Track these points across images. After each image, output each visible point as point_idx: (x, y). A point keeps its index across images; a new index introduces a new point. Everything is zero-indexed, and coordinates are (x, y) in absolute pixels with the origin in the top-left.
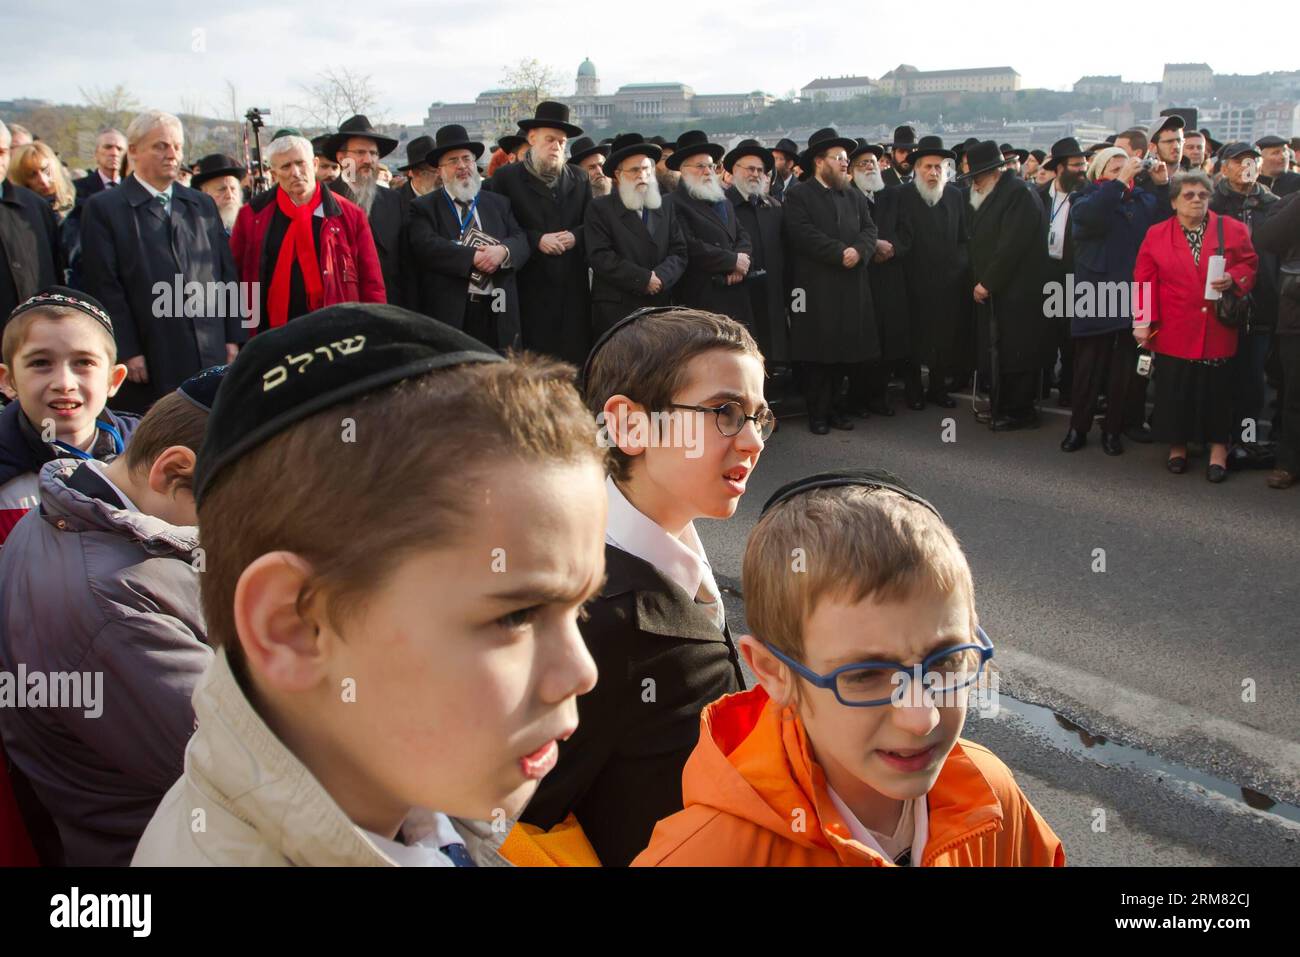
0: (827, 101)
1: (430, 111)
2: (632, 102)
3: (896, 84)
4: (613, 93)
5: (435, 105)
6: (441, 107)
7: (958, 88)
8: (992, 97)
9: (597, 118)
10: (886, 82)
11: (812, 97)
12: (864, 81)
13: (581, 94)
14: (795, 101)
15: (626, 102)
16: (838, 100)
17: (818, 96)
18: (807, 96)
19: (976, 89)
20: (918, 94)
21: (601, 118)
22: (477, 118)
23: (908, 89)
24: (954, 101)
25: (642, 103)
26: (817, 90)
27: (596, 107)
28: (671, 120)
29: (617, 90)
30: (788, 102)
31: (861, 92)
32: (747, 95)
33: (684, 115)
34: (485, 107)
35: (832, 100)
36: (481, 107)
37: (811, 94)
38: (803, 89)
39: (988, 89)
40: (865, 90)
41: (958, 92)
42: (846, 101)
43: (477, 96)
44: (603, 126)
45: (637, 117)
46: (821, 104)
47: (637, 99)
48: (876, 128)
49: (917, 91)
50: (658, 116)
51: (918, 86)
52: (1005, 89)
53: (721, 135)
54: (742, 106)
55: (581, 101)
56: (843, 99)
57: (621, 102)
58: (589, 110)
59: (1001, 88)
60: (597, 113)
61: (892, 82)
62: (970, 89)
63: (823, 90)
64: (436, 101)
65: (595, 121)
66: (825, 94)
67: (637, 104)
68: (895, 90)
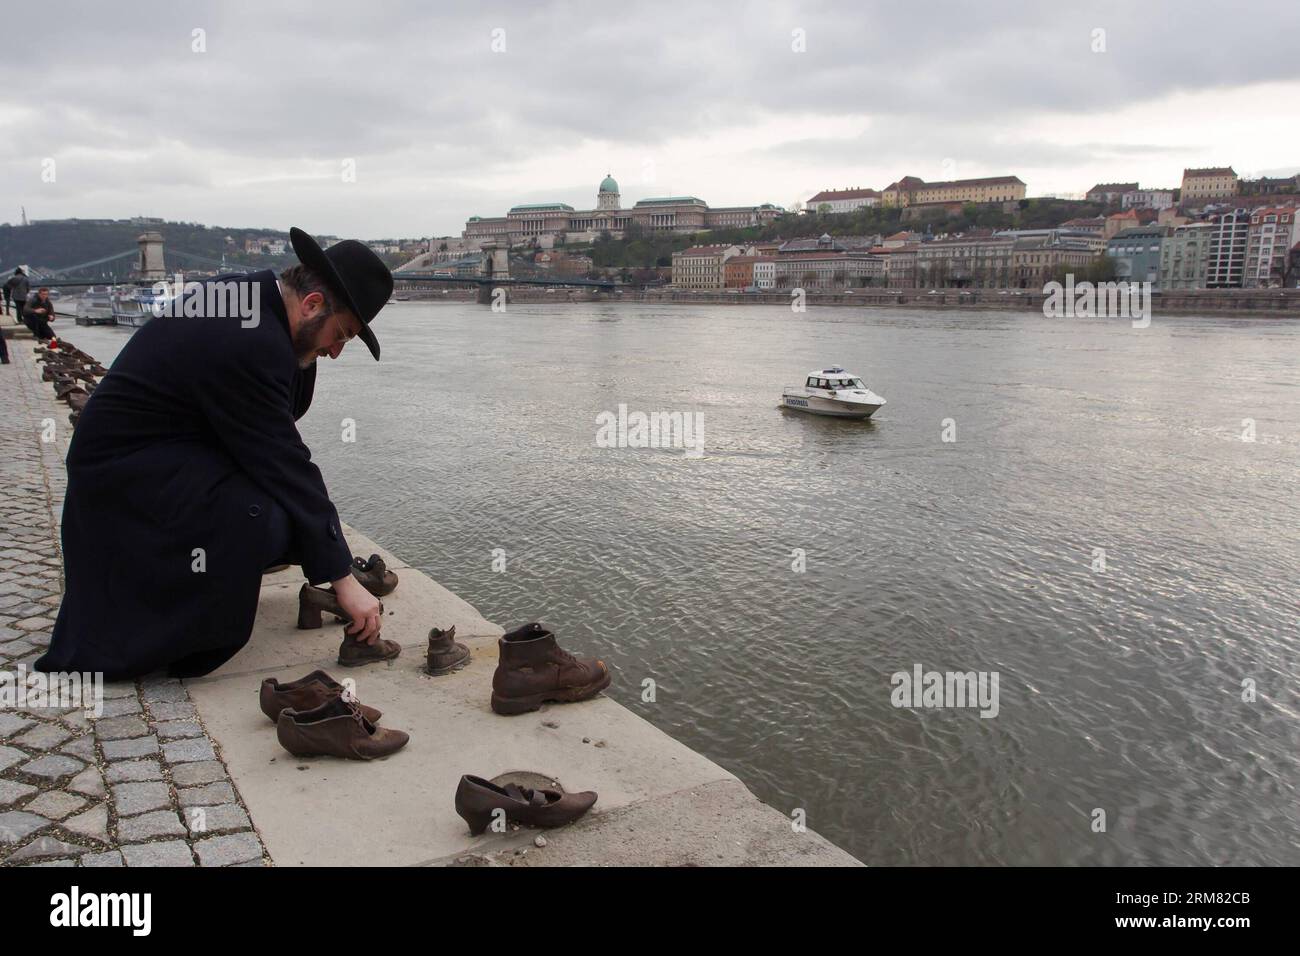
0: (832, 212)
1: (467, 224)
2: (648, 215)
3: (898, 195)
4: (631, 207)
5: (471, 219)
6: (477, 221)
7: (960, 199)
8: (994, 207)
9: (615, 230)
10: (889, 193)
11: (817, 209)
12: (868, 193)
13: (603, 209)
14: (800, 213)
15: (642, 215)
16: (842, 211)
17: (821, 208)
18: (812, 208)
19: (979, 200)
20: (920, 205)
21: (620, 230)
22: (508, 231)
23: (910, 200)
24: (956, 211)
25: (658, 216)
26: (822, 203)
27: (616, 220)
28: (682, 232)
29: (635, 204)
30: (794, 215)
31: (864, 204)
32: (755, 208)
33: (696, 227)
34: (516, 220)
35: (837, 212)
36: (512, 221)
37: (815, 207)
38: (808, 202)
39: (991, 198)
40: (869, 202)
41: (960, 202)
42: (850, 213)
43: (509, 210)
44: (620, 238)
45: (653, 229)
46: (825, 216)
47: (653, 213)
48: (871, 238)
49: (919, 201)
50: (672, 228)
51: (920, 197)
52: (1009, 198)
53: (718, 246)
54: (750, 218)
55: (601, 215)
56: (846, 211)
57: (638, 215)
58: (609, 224)
59: (1005, 198)
60: (616, 225)
61: (894, 193)
62: (973, 199)
63: (827, 202)
64: (472, 216)
65: (613, 234)
66: (830, 207)
67: (653, 216)
68: (898, 201)
